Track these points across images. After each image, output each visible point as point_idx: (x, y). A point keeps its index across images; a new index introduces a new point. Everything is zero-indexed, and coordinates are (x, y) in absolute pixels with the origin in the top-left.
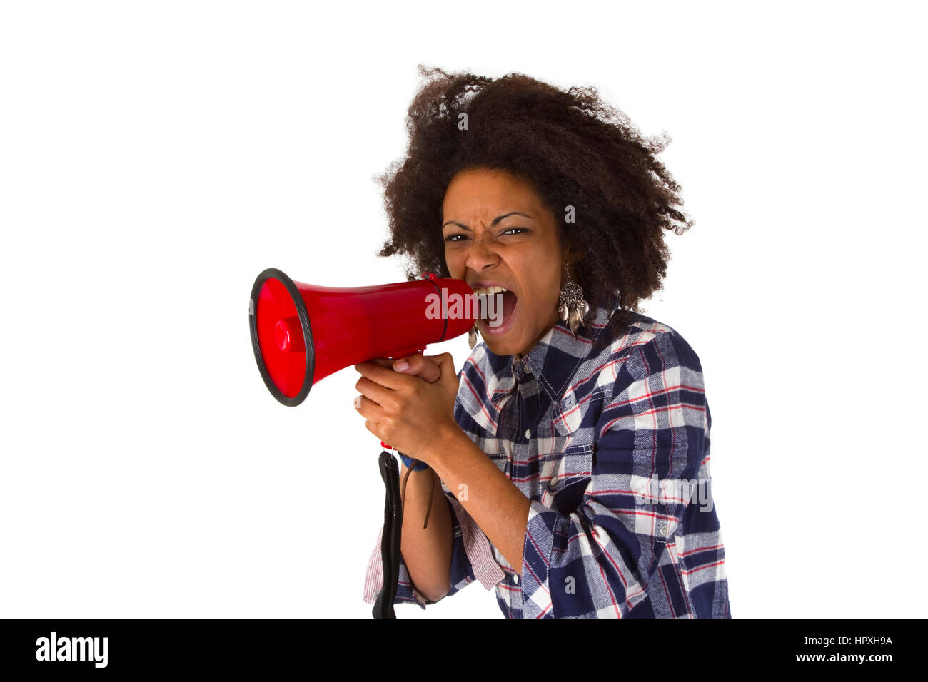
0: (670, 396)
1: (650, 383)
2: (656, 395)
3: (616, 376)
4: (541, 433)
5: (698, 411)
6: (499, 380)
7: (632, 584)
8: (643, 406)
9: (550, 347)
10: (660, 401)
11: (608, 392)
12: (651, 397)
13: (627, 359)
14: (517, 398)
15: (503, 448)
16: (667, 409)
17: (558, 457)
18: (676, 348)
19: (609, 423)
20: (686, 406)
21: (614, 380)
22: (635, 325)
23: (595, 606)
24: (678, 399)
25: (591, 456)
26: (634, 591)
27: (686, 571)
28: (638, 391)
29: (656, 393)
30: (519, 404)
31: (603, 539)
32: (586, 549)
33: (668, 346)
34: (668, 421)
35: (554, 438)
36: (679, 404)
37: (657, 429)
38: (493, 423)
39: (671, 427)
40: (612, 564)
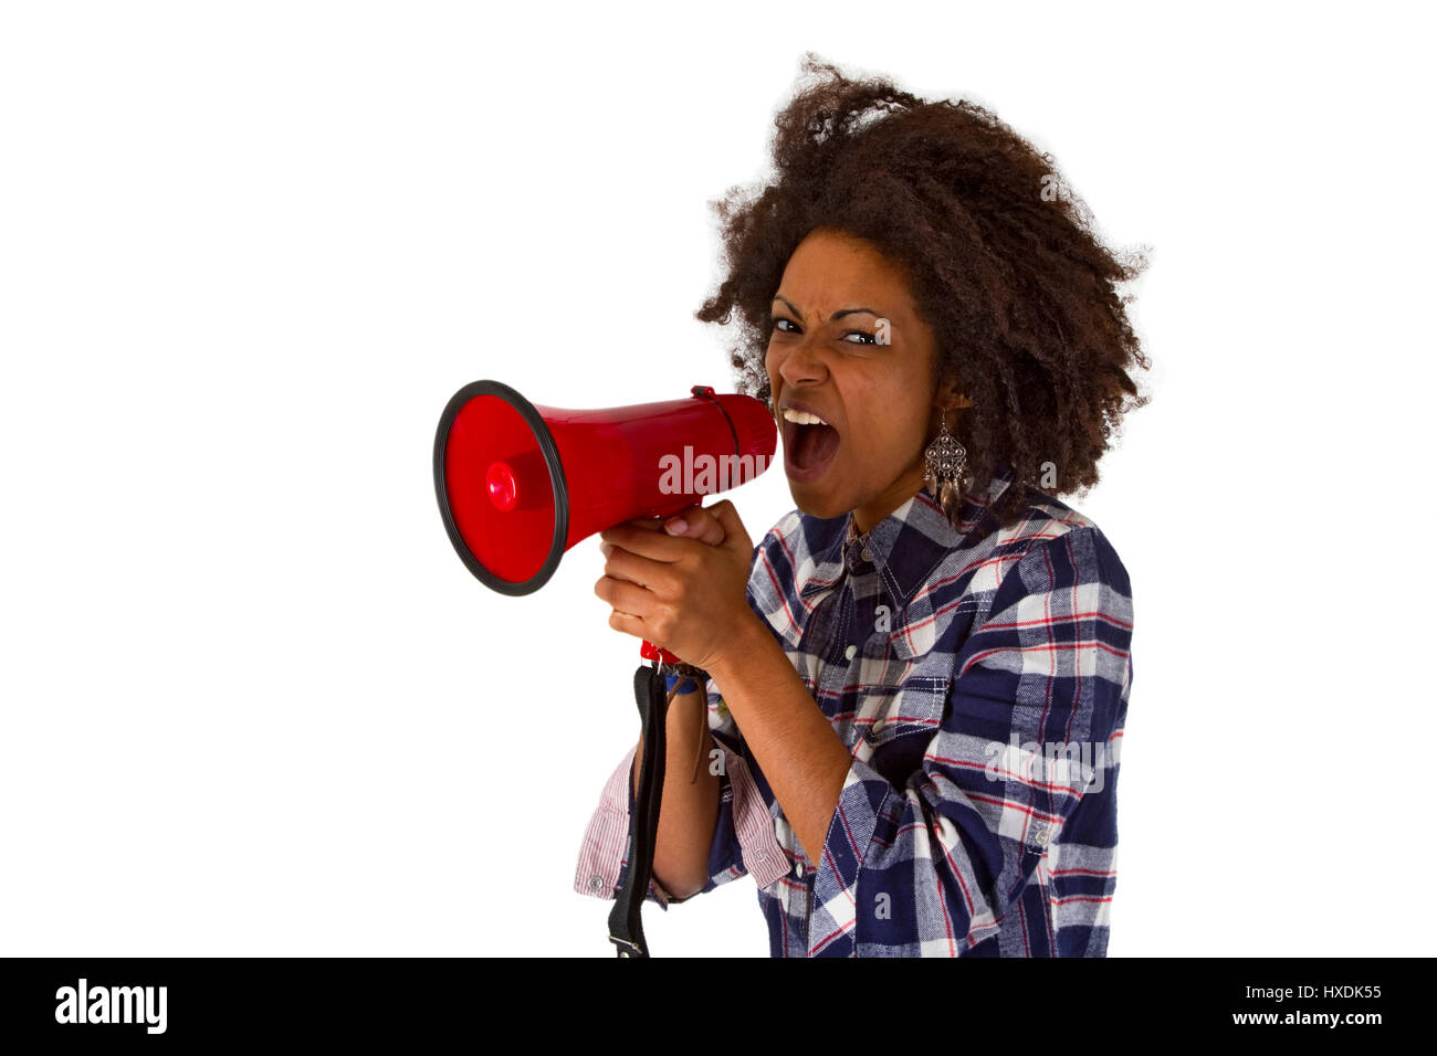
0: (1081, 627)
1: (1053, 601)
2: (1059, 622)
3: (1001, 580)
4: (869, 651)
5: (1118, 657)
6: (817, 565)
7: (981, 912)
8: (1037, 636)
9: (905, 525)
10: (1064, 632)
11: (985, 605)
12: (1051, 624)
13: (1021, 558)
14: (841, 595)
15: (806, 667)
16: (1073, 647)
17: (891, 692)
18: (1098, 554)
19: (980, 653)
20: (1102, 646)
21: (996, 586)
22: (1040, 508)
23: (920, 934)
24: (1093, 632)
25: (943, 697)
26: (983, 922)
27: (1057, 900)
28: (1032, 610)
29: (1060, 618)
30: (843, 604)
31: (950, 839)
32: (923, 849)
33: (1088, 548)
34: (1073, 665)
35: (888, 662)
36: (1094, 642)
37: (1054, 675)
38: (796, 629)
39: (1076, 675)
40: (957, 878)
